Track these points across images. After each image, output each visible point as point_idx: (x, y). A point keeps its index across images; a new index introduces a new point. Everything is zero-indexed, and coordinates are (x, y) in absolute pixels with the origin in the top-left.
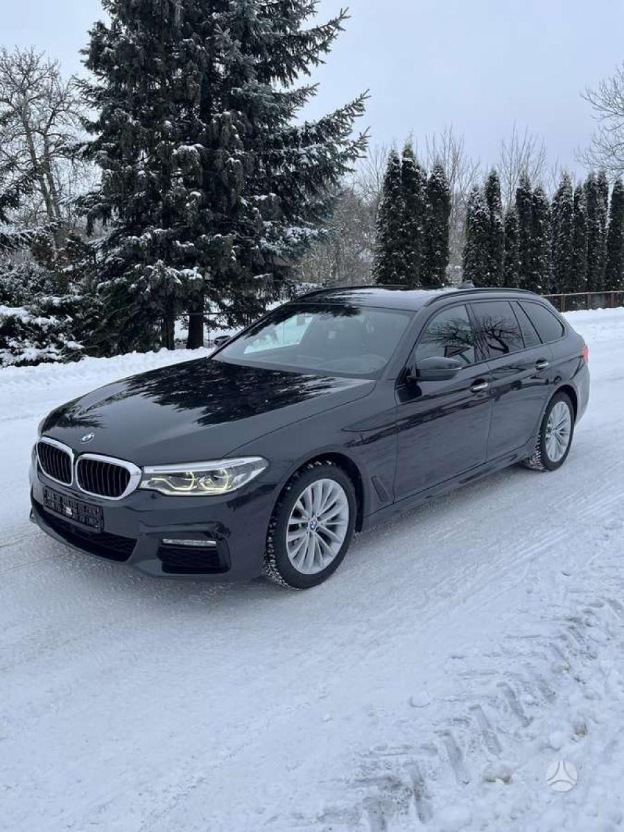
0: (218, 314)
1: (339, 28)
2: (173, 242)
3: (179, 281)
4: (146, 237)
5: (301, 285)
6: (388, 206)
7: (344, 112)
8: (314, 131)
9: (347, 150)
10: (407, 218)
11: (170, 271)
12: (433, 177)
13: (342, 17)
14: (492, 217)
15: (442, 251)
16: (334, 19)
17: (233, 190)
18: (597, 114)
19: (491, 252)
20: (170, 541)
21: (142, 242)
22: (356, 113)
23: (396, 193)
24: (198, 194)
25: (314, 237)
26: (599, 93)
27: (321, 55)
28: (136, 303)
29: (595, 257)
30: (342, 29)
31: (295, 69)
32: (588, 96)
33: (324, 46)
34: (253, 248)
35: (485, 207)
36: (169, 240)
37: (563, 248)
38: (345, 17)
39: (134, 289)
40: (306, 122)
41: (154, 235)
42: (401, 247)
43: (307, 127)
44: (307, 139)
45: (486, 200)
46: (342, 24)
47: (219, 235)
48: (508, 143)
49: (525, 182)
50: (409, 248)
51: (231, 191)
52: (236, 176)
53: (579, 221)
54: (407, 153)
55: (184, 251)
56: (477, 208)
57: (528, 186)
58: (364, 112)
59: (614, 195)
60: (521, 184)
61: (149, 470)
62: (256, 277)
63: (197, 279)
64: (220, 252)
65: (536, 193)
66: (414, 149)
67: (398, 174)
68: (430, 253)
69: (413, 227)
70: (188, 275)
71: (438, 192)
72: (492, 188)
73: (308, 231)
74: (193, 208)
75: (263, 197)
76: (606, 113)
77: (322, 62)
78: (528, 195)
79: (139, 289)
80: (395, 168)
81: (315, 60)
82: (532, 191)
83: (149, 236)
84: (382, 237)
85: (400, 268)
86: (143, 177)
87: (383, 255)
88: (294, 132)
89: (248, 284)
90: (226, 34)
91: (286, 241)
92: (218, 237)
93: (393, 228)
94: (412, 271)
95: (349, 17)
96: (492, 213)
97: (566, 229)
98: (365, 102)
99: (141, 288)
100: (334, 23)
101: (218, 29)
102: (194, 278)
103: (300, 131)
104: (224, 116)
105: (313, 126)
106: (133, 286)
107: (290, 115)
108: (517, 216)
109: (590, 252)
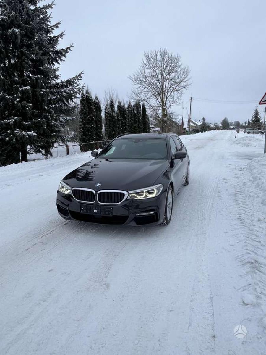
0: (30, 149)
1: (70, 50)
2: (22, 122)
3: (27, 136)
4: (12, 120)
5: (66, 137)
6: (82, 110)
7: (75, 78)
8: (65, 84)
9: (77, 91)
10: (89, 114)
11: (24, 133)
12: (95, 101)
13: (71, 46)
14: (113, 114)
15: (100, 125)
16: (68, 47)
17: (43, 103)
18: (133, 83)
19: (114, 125)
20: (138, 215)
21: (11, 123)
22: (79, 78)
23: (85, 106)
24: (31, 105)
25: (71, 120)
26: (133, 77)
27: (63, 58)
28: (9, 145)
29: (140, 126)
30: (71, 51)
31: (54, 62)
32: (130, 78)
33: (64, 55)
34: (51, 124)
35: (110, 111)
36: (20, 122)
37: (132, 124)
38: (72, 47)
39: (8, 140)
40: (62, 81)
41: (15, 120)
42: (88, 124)
43: (62, 82)
44: (62, 86)
45: (110, 109)
46: (71, 48)
47: (40, 120)
48: (107, 91)
49: (119, 103)
50: (91, 124)
51: (43, 104)
52: (44, 99)
53: (135, 115)
54: (87, 93)
55: (27, 125)
56: (108, 111)
57: (121, 105)
58: (82, 79)
59: (142, 108)
60: (119, 104)
61: (130, 192)
62: (52, 134)
63: (35, 135)
64: (40, 125)
65: (123, 107)
66: (89, 91)
67: (85, 100)
68: (97, 126)
69: (91, 117)
70: (30, 134)
71: (97, 106)
72: (112, 105)
73: (68, 118)
74: (29, 110)
75: (54, 106)
76: (135, 83)
77: (64, 61)
78: (121, 107)
79: (10, 140)
80: (84, 98)
81: (61, 60)
82: (122, 106)
83: (13, 120)
84: (82, 121)
85: (88, 130)
86: (8, 98)
87: (83, 126)
88: (58, 84)
89: (50, 137)
90: (37, 48)
91: (61, 122)
92: (39, 120)
93: (85, 117)
94: (93, 131)
95: (74, 47)
96: (113, 113)
97: (131, 118)
98: (82, 75)
99: (11, 139)
100: (69, 48)
101: (33, 46)
102: (33, 135)
103: (60, 84)
104: (38, 77)
105: (64, 82)
106: (7, 139)
107: (58, 78)
108: (119, 114)
109: (138, 125)
